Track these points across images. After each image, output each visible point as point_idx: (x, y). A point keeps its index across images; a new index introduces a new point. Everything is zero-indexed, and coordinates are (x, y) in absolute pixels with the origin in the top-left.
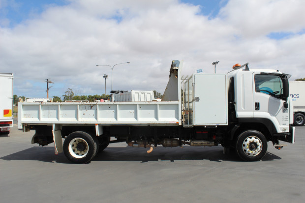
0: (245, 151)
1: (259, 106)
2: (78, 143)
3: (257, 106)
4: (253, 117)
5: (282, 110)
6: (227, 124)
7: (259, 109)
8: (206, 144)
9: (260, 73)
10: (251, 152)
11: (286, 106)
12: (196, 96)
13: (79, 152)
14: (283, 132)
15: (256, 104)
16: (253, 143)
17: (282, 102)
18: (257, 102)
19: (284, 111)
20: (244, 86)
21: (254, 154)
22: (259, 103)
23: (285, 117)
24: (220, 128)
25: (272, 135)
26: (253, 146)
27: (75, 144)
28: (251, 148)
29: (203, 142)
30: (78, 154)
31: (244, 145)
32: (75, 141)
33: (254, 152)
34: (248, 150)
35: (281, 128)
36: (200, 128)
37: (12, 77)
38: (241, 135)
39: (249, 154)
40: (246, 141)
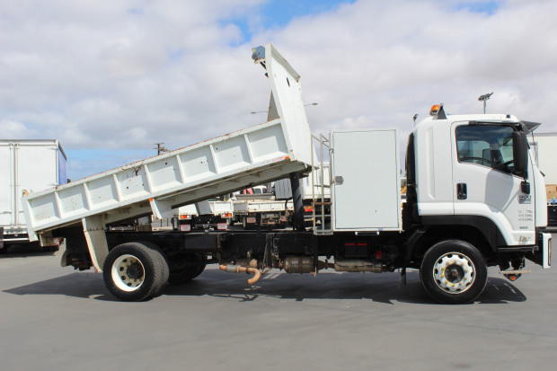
0: (439, 282)
1: (465, 192)
2: (130, 264)
3: (462, 191)
4: (452, 213)
5: (516, 199)
6: (400, 229)
7: (465, 198)
8: (366, 268)
9: (467, 123)
10: (450, 285)
11: (525, 188)
12: (337, 173)
13: (132, 281)
14: (521, 243)
15: (459, 186)
16: (454, 266)
17: (517, 180)
18: (462, 182)
19: (522, 201)
20: (432, 152)
21: (459, 290)
22: (465, 186)
23: (525, 213)
24: (387, 236)
25: (495, 250)
26: (455, 273)
27: (124, 265)
28: (451, 278)
29: (359, 264)
30: (129, 285)
31: (436, 271)
32: (125, 261)
33: (456, 286)
34: (444, 280)
35: (515, 235)
36: (347, 236)
37: (55, 147)
38: (430, 250)
39: (447, 289)
40: (441, 262)
